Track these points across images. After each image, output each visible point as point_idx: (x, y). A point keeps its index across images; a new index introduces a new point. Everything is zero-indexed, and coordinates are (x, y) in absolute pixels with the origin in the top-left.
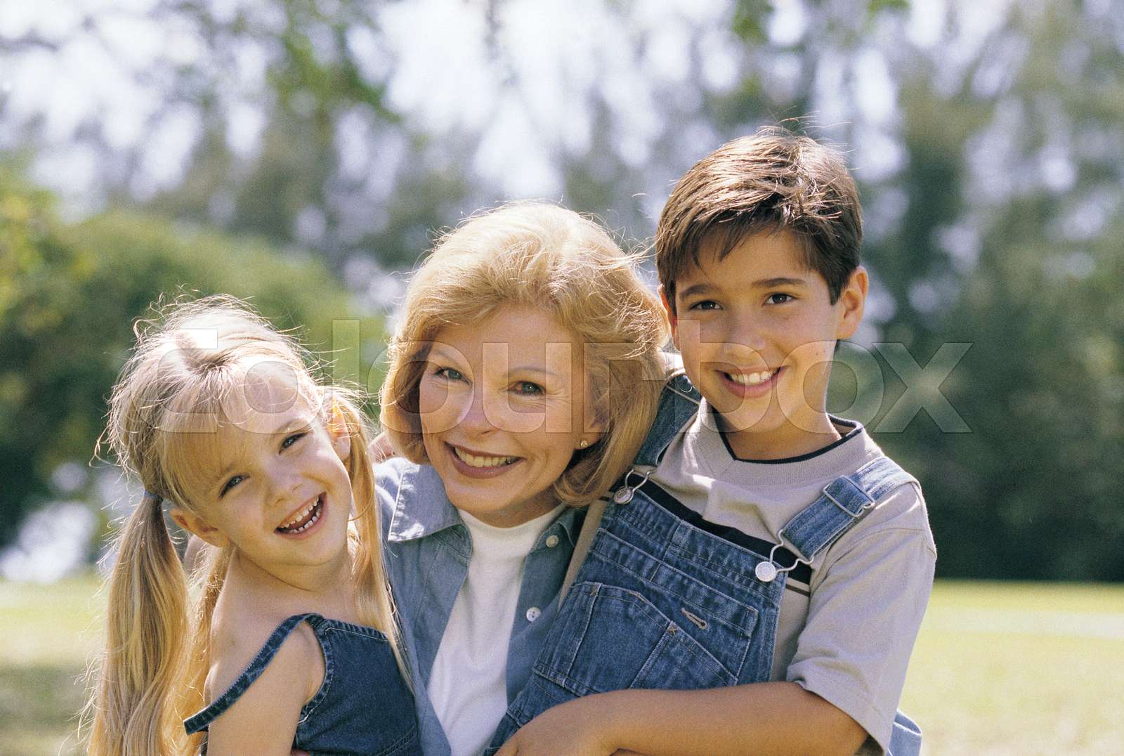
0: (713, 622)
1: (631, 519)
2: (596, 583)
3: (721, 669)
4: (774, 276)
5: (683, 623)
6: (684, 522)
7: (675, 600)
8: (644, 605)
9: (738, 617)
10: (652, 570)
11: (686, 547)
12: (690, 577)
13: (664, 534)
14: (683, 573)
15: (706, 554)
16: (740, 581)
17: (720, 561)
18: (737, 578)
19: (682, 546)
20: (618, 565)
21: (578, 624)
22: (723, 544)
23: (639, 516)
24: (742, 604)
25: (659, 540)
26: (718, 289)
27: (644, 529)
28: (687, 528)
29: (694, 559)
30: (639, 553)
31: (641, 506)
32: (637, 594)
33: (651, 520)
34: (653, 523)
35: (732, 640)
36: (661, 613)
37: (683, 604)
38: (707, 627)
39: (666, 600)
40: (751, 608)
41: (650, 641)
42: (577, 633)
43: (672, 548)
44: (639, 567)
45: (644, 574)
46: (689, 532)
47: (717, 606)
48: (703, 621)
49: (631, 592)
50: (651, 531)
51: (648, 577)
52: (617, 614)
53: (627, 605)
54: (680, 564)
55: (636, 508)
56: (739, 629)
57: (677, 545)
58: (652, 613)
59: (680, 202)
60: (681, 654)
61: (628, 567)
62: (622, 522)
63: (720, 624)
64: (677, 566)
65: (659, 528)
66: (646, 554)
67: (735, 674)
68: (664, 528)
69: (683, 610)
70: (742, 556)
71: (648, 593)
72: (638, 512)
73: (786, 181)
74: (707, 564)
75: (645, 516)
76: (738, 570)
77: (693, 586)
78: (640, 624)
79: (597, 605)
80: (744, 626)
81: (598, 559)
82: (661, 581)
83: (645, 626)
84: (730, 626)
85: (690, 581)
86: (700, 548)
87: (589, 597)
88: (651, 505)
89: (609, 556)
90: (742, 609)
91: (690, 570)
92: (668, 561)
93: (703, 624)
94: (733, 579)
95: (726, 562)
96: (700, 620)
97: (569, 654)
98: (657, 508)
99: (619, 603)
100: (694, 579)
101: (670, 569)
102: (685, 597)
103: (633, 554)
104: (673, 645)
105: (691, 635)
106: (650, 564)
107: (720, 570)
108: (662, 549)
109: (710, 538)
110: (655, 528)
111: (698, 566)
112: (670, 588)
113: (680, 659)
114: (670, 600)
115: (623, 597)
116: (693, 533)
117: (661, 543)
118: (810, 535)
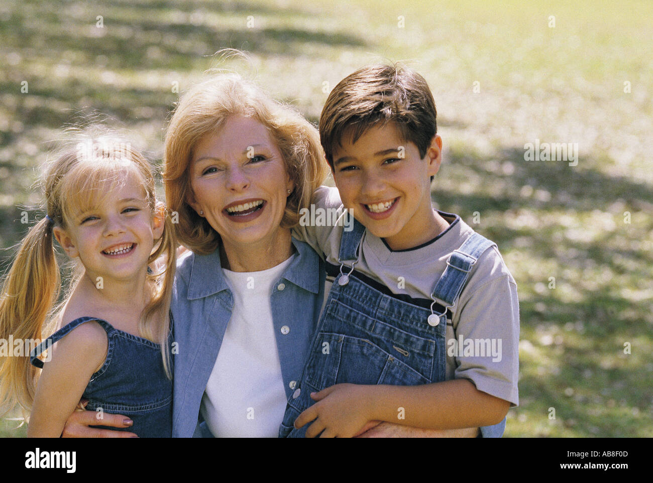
0: (411, 352)
1: (351, 294)
2: (341, 335)
3: (421, 377)
4: (386, 149)
5: (395, 354)
6: (385, 295)
7: (388, 341)
8: (372, 346)
9: (424, 347)
10: (371, 325)
11: (388, 310)
12: (394, 327)
13: (374, 303)
14: (389, 325)
15: (399, 313)
16: (421, 326)
17: (408, 316)
18: (419, 325)
19: (386, 308)
20: (351, 323)
21: (334, 359)
22: (408, 306)
23: (356, 292)
24: (426, 339)
25: (371, 306)
26: (355, 159)
27: (361, 300)
28: (387, 299)
29: (393, 316)
30: (363, 316)
31: (356, 286)
32: (367, 341)
33: (365, 294)
34: (366, 296)
35: (423, 360)
36: (383, 351)
37: (393, 344)
38: (409, 354)
39: (383, 342)
40: (431, 340)
41: (379, 367)
42: (335, 364)
43: (380, 311)
44: (364, 324)
45: (368, 328)
46: (389, 301)
47: (412, 343)
48: (406, 352)
49: (362, 339)
50: (365, 301)
51: (370, 330)
52: (357, 354)
53: (362, 348)
54: (386, 319)
55: (353, 287)
56: (426, 353)
57: (382, 309)
58: (377, 351)
59: (329, 110)
60: (398, 373)
61: (358, 324)
62: (347, 296)
63: (415, 352)
64: (385, 321)
65: (370, 299)
66: (367, 316)
67: (429, 379)
68: (374, 299)
69: (394, 346)
70: (420, 312)
71: (371, 339)
72: (355, 290)
73: (388, 93)
74: (400, 318)
75: (360, 292)
76: (419, 320)
77: (397, 333)
78: (372, 358)
79: (344, 348)
80: (429, 350)
81: (338, 319)
82: (378, 331)
83: (375, 359)
84: (421, 353)
85: (395, 330)
86: (396, 310)
87: (338, 343)
88: (362, 285)
89: (345, 317)
90: (426, 342)
91: (392, 322)
92: (379, 318)
93: (406, 354)
94: (417, 326)
95: (411, 316)
96: (404, 351)
97: (332, 377)
98: (366, 287)
99: (357, 347)
100: (396, 328)
101: (382, 324)
102: (393, 339)
103: (359, 317)
104: (393, 369)
105: (402, 361)
106: (370, 322)
107: (408, 321)
108: (374, 312)
109: (401, 303)
110: (368, 299)
111: (396, 320)
112: (384, 335)
113: (398, 375)
114: (385, 342)
115: (359, 343)
116: (391, 301)
117: (373, 308)
118: (448, 291)
